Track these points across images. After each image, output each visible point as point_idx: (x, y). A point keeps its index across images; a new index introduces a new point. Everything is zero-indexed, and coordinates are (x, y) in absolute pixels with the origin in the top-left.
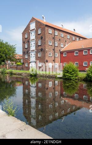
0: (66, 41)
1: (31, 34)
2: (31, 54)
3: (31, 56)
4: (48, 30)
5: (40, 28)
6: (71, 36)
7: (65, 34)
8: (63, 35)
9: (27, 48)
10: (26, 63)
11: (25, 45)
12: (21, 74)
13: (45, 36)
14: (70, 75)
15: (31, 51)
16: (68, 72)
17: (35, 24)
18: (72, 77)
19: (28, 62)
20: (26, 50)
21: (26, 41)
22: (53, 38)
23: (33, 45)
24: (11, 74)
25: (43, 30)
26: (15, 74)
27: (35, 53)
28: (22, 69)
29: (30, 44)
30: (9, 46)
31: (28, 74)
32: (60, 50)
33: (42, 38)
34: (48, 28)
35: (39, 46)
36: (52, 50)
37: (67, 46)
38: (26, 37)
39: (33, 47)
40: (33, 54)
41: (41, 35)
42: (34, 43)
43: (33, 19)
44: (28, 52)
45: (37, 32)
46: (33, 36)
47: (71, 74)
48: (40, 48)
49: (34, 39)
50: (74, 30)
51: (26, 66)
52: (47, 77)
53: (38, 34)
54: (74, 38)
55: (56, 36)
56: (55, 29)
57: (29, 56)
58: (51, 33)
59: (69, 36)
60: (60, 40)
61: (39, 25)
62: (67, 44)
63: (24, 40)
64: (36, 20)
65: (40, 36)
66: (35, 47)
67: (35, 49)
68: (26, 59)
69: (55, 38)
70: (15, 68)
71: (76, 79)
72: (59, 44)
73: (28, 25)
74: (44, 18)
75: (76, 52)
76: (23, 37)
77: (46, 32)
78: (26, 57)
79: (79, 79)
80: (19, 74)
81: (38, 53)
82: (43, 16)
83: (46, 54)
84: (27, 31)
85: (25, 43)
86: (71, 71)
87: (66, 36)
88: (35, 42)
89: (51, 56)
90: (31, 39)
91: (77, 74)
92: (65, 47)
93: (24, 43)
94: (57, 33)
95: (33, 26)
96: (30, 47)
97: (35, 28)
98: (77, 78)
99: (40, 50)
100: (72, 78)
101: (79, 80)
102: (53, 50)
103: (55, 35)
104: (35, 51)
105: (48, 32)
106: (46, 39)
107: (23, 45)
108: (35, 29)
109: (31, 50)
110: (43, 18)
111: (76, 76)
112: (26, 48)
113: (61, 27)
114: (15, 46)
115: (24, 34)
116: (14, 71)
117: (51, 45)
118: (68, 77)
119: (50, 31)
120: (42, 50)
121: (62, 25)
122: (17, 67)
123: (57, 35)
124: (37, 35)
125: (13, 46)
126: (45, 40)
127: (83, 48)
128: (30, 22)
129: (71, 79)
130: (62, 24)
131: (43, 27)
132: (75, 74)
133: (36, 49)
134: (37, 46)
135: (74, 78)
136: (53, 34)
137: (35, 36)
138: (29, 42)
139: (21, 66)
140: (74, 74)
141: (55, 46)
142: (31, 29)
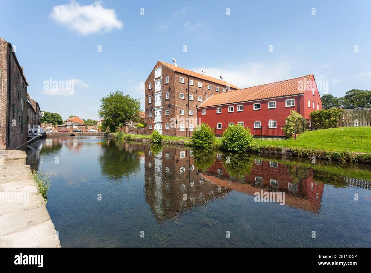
0: (206, 93)
1: (157, 83)
2: (155, 112)
3: (156, 114)
4: (178, 78)
5: (168, 75)
6: (214, 86)
7: (205, 83)
8: (201, 84)
9: (151, 104)
10: (149, 124)
11: (148, 100)
12: (140, 141)
13: (174, 87)
14: (201, 142)
15: (157, 107)
16: (198, 137)
17: (161, 70)
18: (204, 144)
19: (152, 124)
20: (149, 107)
21: (150, 93)
22: (187, 89)
23: (159, 99)
24: (129, 139)
25: (172, 78)
26: (133, 140)
27: (161, 111)
28: (145, 133)
29: (155, 98)
30: (130, 100)
31: (150, 140)
32: (197, 106)
33: (170, 89)
34: (179, 76)
35: (166, 100)
36: (185, 106)
37: (207, 99)
38: (149, 89)
39: (158, 103)
40: (158, 111)
41: (169, 85)
42: (160, 97)
43: (159, 64)
44: (152, 109)
45: (163, 81)
46: (158, 87)
47: (203, 141)
48: (167, 103)
49: (160, 91)
50: (221, 77)
51: (149, 129)
52: (174, 144)
53: (166, 84)
54: (218, 89)
55: (190, 87)
56: (190, 77)
57: (153, 114)
58: (183, 82)
59: (210, 87)
60: (197, 92)
61: (166, 71)
62: (208, 97)
63: (147, 92)
64: (162, 65)
65: (167, 87)
66: (161, 102)
67: (160, 105)
68: (150, 119)
69: (189, 89)
70: (136, 131)
71: (210, 148)
72: (196, 98)
73: (153, 71)
74: (176, 62)
75: (218, 108)
76: (146, 87)
77: (175, 81)
78: (150, 116)
79: (213, 148)
80: (139, 139)
81: (165, 111)
82: (173, 58)
83: (176, 112)
84: (151, 80)
85: (149, 96)
86: (202, 136)
87: (206, 86)
88: (161, 95)
89: (184, 114)
90: (156, 91)
91: (211, 140)
92: (205, 101)
93: (147, 96)
94: (191, 82)
95: (158, 73)
96: (154, 102)
97: (161, 75)
98: (211, 146)
99: (167, 107)
100: (204, 146)
101: (215, 150)
102: (187, 106)
103: (189, 85)
104: (161, 107)
105: (179, 80)
106: (176, 91)
107: (145, 99)
108: (161, 77)
109: (156, 105)
110: (174, 61)
111: (211, 143)
112: (149, 104)
113: (201, 73)
114: (139, 100)
115: (147, 84)
116: (133, 136)
117: (183, 98)
118: (198, 145)
119: (182, 80)
120: (170, 106)
121: (203, 71)
122: (138, 130)
123: (192, 85)
124: (164, 85)
125: (136, 100)
126: (174, 92)
127: (229, 102)
128: (155, 68)
129: (203, 148)
130: (202, 69)
131: (171, 74)
132: (209, 141)
133: (162, 104)
134: (164, 100)
135: (207, 146)
136: (186, 84)
137: (161, 87)
138: (153, 95)
139: (143, 129)
140: (207, 140)
141: (189, 100)
142: (156, 77)
